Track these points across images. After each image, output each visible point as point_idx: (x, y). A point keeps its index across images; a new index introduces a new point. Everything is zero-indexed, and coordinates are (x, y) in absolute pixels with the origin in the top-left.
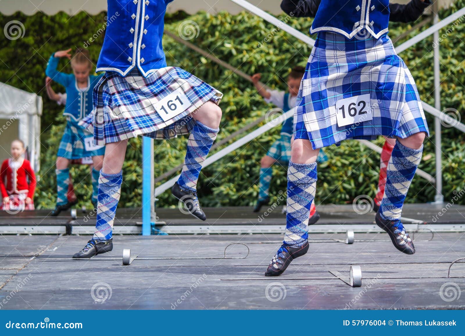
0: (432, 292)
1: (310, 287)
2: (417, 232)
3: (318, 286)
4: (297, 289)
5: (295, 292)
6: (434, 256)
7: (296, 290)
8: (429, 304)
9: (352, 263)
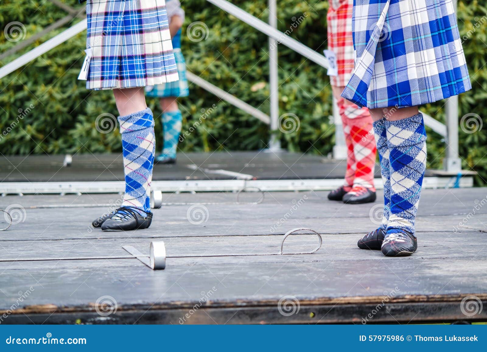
0: (258, 276)
1: (94, 269)
2: (243, 191)
3: (107, 269)
4: (78, 273)
5: (75, 278)
6: (263, 226)
7: (75, 274)
8: (253, 294)
9: (154, 236)
